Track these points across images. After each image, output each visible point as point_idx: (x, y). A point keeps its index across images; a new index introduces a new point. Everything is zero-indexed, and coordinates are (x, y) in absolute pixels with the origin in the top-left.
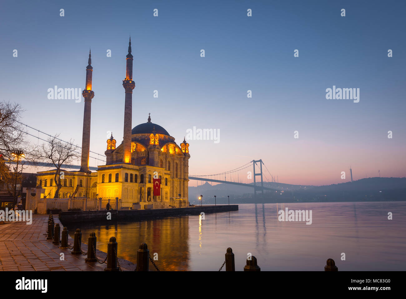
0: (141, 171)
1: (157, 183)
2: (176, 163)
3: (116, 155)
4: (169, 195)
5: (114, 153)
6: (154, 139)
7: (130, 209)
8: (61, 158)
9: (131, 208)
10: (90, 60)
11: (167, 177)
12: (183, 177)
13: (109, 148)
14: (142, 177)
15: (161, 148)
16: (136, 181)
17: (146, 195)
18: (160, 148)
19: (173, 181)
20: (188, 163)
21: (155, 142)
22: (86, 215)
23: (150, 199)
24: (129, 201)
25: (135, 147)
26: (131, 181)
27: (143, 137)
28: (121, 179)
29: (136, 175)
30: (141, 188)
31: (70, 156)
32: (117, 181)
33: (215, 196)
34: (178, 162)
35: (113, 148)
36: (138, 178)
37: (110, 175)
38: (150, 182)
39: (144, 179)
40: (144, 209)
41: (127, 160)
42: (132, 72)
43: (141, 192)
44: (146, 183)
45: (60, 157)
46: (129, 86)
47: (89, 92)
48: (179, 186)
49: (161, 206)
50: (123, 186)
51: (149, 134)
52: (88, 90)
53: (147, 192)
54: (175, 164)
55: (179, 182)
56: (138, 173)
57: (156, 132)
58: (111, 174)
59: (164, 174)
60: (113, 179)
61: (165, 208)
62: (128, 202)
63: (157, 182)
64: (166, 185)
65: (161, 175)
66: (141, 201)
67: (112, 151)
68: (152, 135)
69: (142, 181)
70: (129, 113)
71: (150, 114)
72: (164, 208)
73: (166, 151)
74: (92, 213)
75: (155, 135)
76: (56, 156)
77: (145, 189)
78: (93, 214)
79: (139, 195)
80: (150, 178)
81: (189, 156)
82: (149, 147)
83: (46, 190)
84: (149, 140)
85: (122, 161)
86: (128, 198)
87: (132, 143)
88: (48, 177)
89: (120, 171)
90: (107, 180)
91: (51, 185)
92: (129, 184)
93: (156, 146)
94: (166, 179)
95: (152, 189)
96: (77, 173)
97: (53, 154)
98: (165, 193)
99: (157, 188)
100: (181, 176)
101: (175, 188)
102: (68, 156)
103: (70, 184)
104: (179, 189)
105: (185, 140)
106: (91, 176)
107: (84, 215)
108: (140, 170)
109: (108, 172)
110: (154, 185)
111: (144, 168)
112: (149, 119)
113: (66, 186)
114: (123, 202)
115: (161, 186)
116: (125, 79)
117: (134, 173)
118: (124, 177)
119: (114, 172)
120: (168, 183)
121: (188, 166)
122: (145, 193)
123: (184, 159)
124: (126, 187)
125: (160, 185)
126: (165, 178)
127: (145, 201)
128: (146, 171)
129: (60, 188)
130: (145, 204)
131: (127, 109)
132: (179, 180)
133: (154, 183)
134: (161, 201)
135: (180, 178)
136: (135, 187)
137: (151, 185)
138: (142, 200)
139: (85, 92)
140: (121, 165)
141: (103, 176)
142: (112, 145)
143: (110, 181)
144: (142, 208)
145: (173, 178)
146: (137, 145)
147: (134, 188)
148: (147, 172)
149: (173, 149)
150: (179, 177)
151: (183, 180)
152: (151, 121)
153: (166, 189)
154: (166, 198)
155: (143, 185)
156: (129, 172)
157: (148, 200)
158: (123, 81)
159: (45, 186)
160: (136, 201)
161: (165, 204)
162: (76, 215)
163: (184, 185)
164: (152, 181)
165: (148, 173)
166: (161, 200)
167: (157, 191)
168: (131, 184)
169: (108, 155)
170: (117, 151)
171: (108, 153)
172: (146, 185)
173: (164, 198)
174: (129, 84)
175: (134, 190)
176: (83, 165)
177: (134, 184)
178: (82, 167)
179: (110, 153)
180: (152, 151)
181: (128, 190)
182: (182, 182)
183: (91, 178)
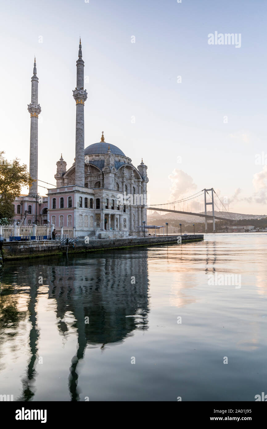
0: (97, 195)
2: (134, 187)
3: (67, 179)
4: (128, 223)
5: (65, 177)
10: (35, 70)
14: (98, 201)
16: (91, 207)
17: (104, 222)
18: (116, 170)
19: (130, 207)
20: (146, 188)
22: (35, 246)
23: (108, 227)
24: (84, 230)
27: (97, 158)
29: (91, 200)
32: (70, 206)
34: (135, 186)
36: (94, 202)
37: (62, 200)
38: (107, 207)
39: (101, 204)
42: (83, 80)
43: (97, 217)
44: (102, 210)
46: (80, 97)
48: (137, 213)
49: (120, 235)
52: (34, 104)
53: (104, 218)
54: (132, 189)
55: (136, 209)
56: (92, 197)
58: (63, 198)
60: (66, 204)
62: (83, 231)
64: (124, 211)
67: (63, 174)
69: (98, 207)
70: (81, 129)
71: (103, 132)
72: (123, 238)
74: (43, 244)
77: (102, 216)
79: (95, 223)
80: (108, 203)
81: (148, 181)
82: (103, 169)
86: (83, 226)
89: (73, 195)
90: (58, 205)
92: (83, 210)
93: (111, 167)
95: (110, 216)
96: (25, 198)
98: (123, 221)
101: (133, 216)
103: (18, 211)
104: (137, 216)
105: (142, 162)
107: (33, 246)
109: (59, 196)
111: (100, 191)
112: (103, 139)
114: (78, 231)
116: (76, 88)
117: (89, 197)
118: (78, 201)
119: (66, 196)
120: (126, 210)
122: (102, 220)
123: (142, 182)
124: (80, 213)
131: (78, 124)
132: (136, 207)
134: (119, 230)
136: (90, 213)
137: (108, 212)
138: (99, 228)
139: (31, 107)
141: (54, 200)
143: (62, 207)
147: (89, 215)
148: (103, 196)
151: (141, 206)
152: (105, 141)
153: (124, 217)
154: (125, 226)
155: (99, 211)
156: (84, 196)
157: (105, 228)
158: (74, 92)
160: (92, 229)
161: (125, 233)
163: (142, 211)
164: (109, 206)
165: (105, 197)
166: (120, 228)
169: (58, 179)
170: (68, 174)
171: (59, 176)
172: (104, 211)
173: (123, 226)
174: (80, 94)
175: (89, 216)
176: (32, 189)
177: (88, 210)
178: (31, 192)
179: (60, 176)
180: (108, 173)
181: (83, 217)
182: (140, 209)
183: (41, 204)
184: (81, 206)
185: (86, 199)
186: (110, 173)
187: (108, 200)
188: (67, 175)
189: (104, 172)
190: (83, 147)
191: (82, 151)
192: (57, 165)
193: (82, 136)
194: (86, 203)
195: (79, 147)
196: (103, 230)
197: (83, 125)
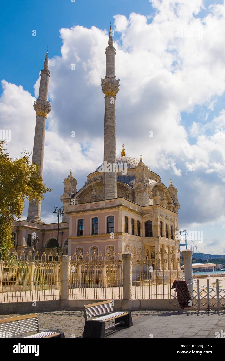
0: (147, 215)
14: (150, 226)
16: (139, 234)
17: (160, 258)
18: (150, 188)
29: (139, 223)
36: (142, 228)
38: (162, 234)
39: (153, 229)
47: (44, 103)
53: (160, 252)
56: (140, 219)
58: (96, 219)
67: (73, 195)
69: (150, 234)
80: (161, 229)
82: (135, 187)
89: (117, 212)
92: (130, 237)
93: (146, 184)
105: (171, 184)
108: (145, 214)
109: (89, 215)
111: (153, 209)
117: (136, 218)
118: (124, 223)
119: (103, 214)
124: (127, 242)
136: (138, 242)
140: (117, 200)
141: (80, 222)
143: (95, 233)
147: (137, 247)
148: (158, 216)
155: (153, 239)
156: (130, 215)
157: (161, 268)
168: (133, 238)
169: (66, 201)
170: (81, 194)
171: (67, 198)
172: (159, 240)
174: (112, 83)
175: (137, 249)
176: (32, 212)
177: (136, 237)
178: (31, 215)
179: (69, 198)
180: (141, 192)
181: (130, 248)
183: (45, 233)
184: (127, 231)
185: (133, 220)
186: (144, 191)
187: (161, 223)
188: (79, 197)
189: (135, 191)
190: (114, 150)
192: (65, 184)
194: (133, 227)
195: (110, 151)
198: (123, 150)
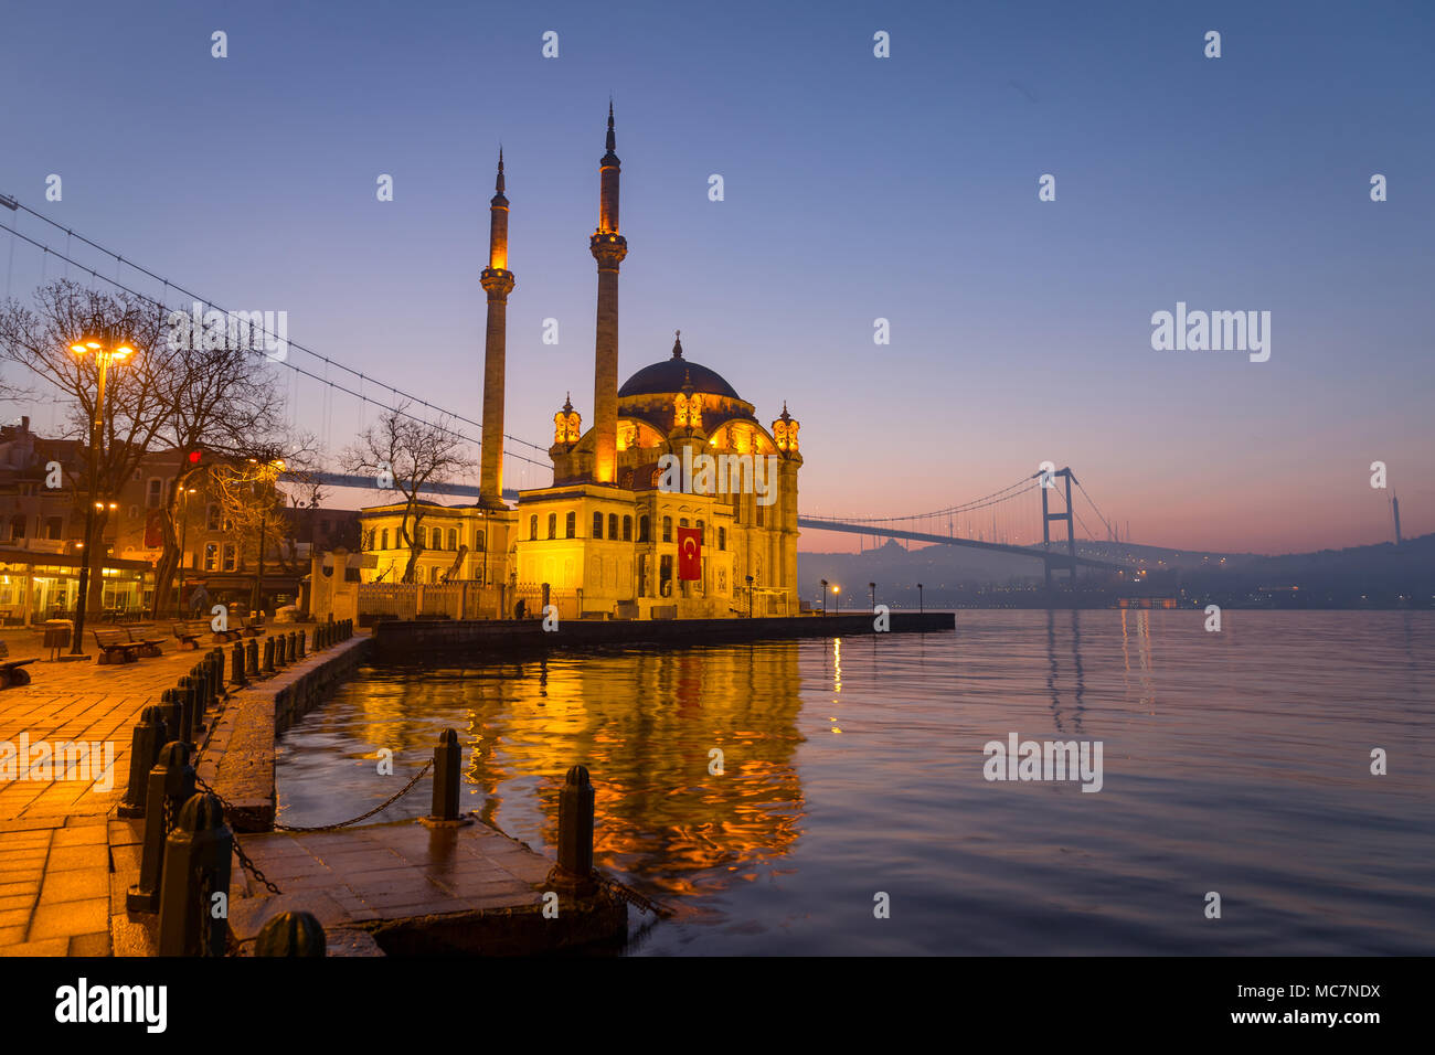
0: (641, 506)
1: (689, 543)
3: (581, 459)
4: (729, 579)
5: (574, 454)
6: (688, 409)
7: (606, 619)
8: (418, 469)
9: (610, 615)
10: (500, 178)
11: (727, 523)
12: (779, 525)
13: (562, 438)
14: (646, 524)
15: (710, 436)
16: (627, 537)
17: (658, 578)
18: (704, 436)
19: (748, 536)
20: (795, 483)
21: (689, 419)
23: (670, 588)
24: (606, 595)
25: (633, 433)
26: (613, 536)
27: (657, 405)
28: (582, 529)
29: (627, 519)
30: (642, 558)
31: (440, 462)
32: (570, 535)
33: (873, 585)
35: (572, 438)
36: (634, 526)
37: (553, 518)
38: (667, 538)
39: (652, 530)
40: (650, 619)
41: (605, 472)
42: (617, 207)
43: (642, 570)
44: (655, 543)
45: (416, 467)
46: (608, 252)
47: (500, 274)
48: (767, 551)
49: (702, 609)
50: (588, 550)
51: (672, 395)
52: (495, 268)
53: (658, 567)
55: (767, 539)
56: (632, 512)
57: (692, 387)
58: (555, 515)
59: (712, 515)
60: (561, 530)
61: (717, 616)
62: (602, 598)
63: (689, 539)
64: (722, 547)
65: (704, 518)
66: (643, 596)
67: (569, 447)
68: (681, 397)
69: (646, 537)
70: (610, 334)
71: (678, 334)
72: (711, 618)
73: (725, 447)
75: (688, 397)
76: (406, 461)
77: (653, 560)
78: (471, 631)
79: (637, 577)
80: (668, 528)
81: (799, 461)
82: (672, 434)
83: (380, 560)
84: (672, 411)
85: (588, 477)
86: (604, 585)
87: (619, 424)
88: (392, 524)
89: (580, 506)
90: (543, 531)
91: (398, 547)
92: (605, 544)
93: (692, 429)
94: (722, 529)
95: (676, 560)
96: (467, 512)
97: (394, 457)
98: (716, 574)
99: (690, 556)
100: (772, 520)
101: (754, 557)
102: (435, 463)
103: (450, 544)
104: (767, 558)
105: (785, 411)
106: (507, 520)
107: (445, 631)
108: (640, 503)
109: (545, 509)
110: (681, 549)
111: (650, 496)
112: (678, 350)
113: (440, 549)
114: (589, 598)
115: (704, 551)
116: (598, 230)
117: (621, 511)
118: (591, 522)
119: (562, 508)
120: (727, 543)
121: (797, 492)
122: (653, 573)
123: (784, 468)
124: (597, 552)
125: (699, 550)
126: (717, 527)
127: (652, 596)
128: (655, 508)
129: (419, 553)
130: (653, 603)
132: (767, 534)
133: (681, 541)
134: (703, 597)
135: (772, 529)
136: (623, 553)
137: (672, 549)
138: (647, 593)
139: (489, 276)
140: (580, 488)
141: (534, 520)
142: (570, 428)
143: (552, 537)
144: (644, 615)
145: (749, 527)
146: (638, 428)
147: (620, 558)
148: (658, 509)
149: (749, 440)
150: (767, 523)
151: (780, 533)
152: (683, 356)
153: (719, 562)
154: (723, 587)
155: (647, 546)
156: (606, 509)
157: (662, 593)
158: (592, 238)
159: (384, 548)
160: (628, 595)
161: (718, 605)
162: (420, 632)
163: (782, 547)
164: (675, 535)
165: (661, 512)
166: (705, 592)
167: (691, 568)
168: (612, 545)
169: (558, 459)
171: (559, 453)
172: (657, 547)
173: (716, 586)
175: (620, 561)
177: (623, 545)
179: (563, 453)
181: (604, 563)
182: (778, 539)
183: (508, 527)
184: (598, 534)
185: (613, 517)
187: (668, 519)
189: (671, 442)
191: (612, 391)
192: (557, 424)
193: (611, 351)
194: (613, 527)
196: (654, 597)
197: (615, 322)
198: (678, 342)
